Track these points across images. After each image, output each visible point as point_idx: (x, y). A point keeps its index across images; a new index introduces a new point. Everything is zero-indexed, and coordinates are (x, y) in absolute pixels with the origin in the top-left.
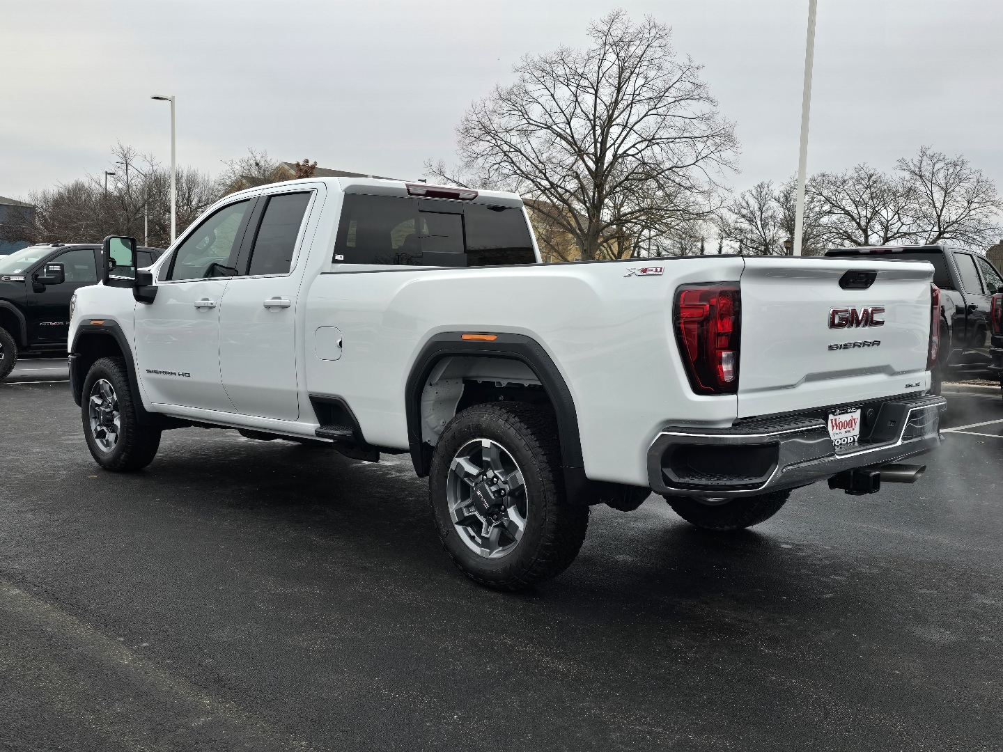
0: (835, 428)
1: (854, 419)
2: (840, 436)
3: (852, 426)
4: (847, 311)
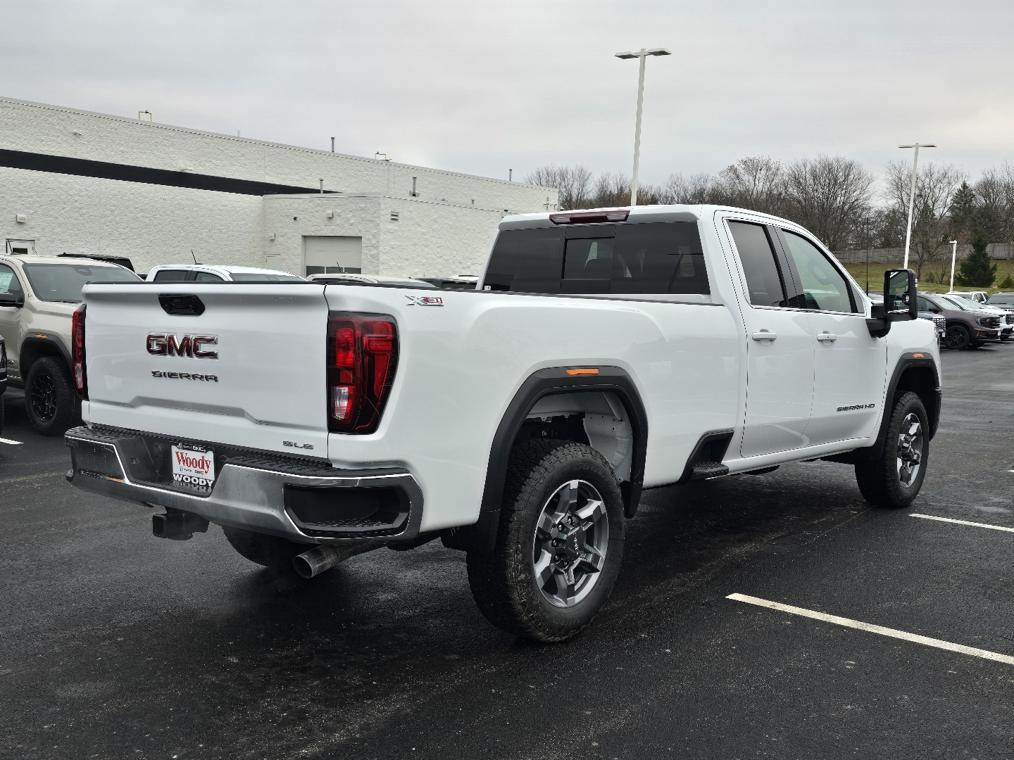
0: (182, 462)
1: (206, 461)
2: (189, 474)
3: (203, 467)
4: (163, 337)
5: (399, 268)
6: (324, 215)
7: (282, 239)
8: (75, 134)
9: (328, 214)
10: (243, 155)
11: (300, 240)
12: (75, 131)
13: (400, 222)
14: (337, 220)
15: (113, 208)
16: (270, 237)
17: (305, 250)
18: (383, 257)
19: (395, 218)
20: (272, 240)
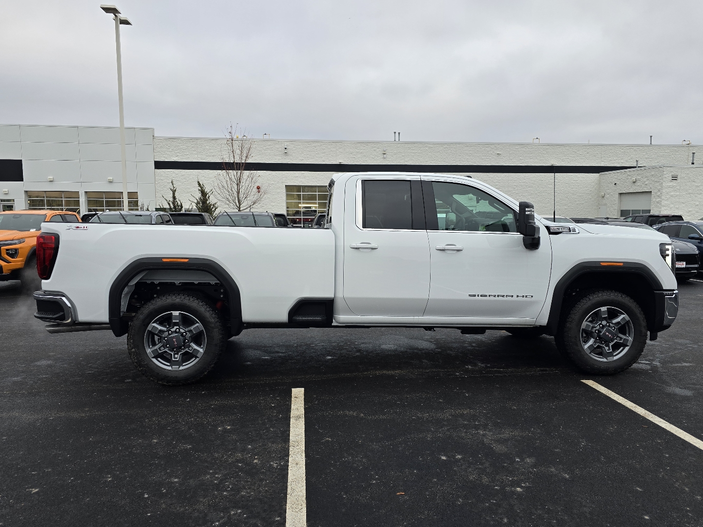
5: (677, 208)
6: (631, 181)
7: (608, 196)
8: (498, 154)
9: (633, 180)
10: (588, 153)
11: (617, 196)
12: (498, 152)
13: (679, 181)
14: (638, 183)
15: (515, 187)
16: (602, 195)
17: (620, 201)
18: (663, 203)
19: (675, 178)
20: (603, 197)
